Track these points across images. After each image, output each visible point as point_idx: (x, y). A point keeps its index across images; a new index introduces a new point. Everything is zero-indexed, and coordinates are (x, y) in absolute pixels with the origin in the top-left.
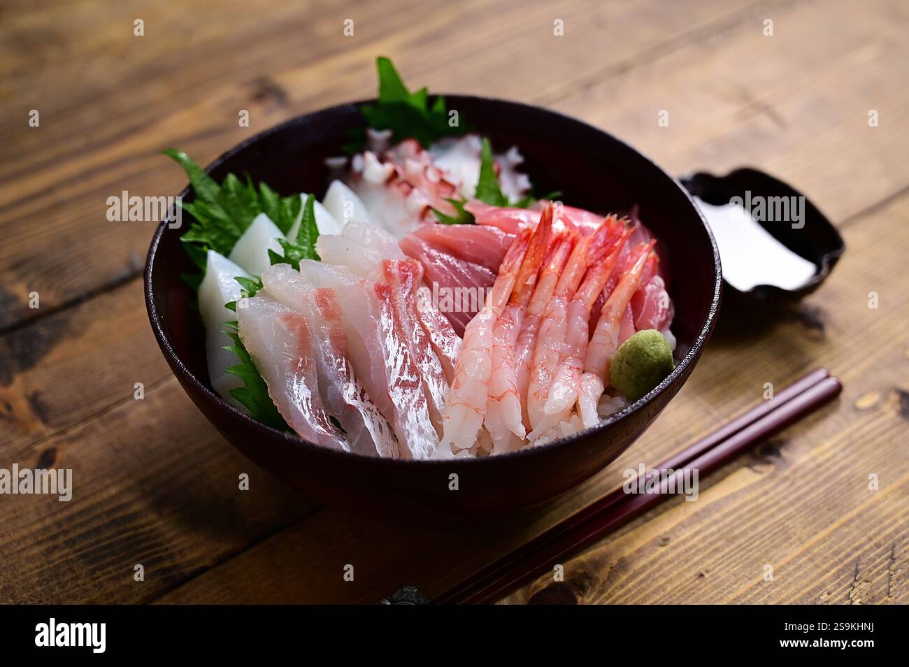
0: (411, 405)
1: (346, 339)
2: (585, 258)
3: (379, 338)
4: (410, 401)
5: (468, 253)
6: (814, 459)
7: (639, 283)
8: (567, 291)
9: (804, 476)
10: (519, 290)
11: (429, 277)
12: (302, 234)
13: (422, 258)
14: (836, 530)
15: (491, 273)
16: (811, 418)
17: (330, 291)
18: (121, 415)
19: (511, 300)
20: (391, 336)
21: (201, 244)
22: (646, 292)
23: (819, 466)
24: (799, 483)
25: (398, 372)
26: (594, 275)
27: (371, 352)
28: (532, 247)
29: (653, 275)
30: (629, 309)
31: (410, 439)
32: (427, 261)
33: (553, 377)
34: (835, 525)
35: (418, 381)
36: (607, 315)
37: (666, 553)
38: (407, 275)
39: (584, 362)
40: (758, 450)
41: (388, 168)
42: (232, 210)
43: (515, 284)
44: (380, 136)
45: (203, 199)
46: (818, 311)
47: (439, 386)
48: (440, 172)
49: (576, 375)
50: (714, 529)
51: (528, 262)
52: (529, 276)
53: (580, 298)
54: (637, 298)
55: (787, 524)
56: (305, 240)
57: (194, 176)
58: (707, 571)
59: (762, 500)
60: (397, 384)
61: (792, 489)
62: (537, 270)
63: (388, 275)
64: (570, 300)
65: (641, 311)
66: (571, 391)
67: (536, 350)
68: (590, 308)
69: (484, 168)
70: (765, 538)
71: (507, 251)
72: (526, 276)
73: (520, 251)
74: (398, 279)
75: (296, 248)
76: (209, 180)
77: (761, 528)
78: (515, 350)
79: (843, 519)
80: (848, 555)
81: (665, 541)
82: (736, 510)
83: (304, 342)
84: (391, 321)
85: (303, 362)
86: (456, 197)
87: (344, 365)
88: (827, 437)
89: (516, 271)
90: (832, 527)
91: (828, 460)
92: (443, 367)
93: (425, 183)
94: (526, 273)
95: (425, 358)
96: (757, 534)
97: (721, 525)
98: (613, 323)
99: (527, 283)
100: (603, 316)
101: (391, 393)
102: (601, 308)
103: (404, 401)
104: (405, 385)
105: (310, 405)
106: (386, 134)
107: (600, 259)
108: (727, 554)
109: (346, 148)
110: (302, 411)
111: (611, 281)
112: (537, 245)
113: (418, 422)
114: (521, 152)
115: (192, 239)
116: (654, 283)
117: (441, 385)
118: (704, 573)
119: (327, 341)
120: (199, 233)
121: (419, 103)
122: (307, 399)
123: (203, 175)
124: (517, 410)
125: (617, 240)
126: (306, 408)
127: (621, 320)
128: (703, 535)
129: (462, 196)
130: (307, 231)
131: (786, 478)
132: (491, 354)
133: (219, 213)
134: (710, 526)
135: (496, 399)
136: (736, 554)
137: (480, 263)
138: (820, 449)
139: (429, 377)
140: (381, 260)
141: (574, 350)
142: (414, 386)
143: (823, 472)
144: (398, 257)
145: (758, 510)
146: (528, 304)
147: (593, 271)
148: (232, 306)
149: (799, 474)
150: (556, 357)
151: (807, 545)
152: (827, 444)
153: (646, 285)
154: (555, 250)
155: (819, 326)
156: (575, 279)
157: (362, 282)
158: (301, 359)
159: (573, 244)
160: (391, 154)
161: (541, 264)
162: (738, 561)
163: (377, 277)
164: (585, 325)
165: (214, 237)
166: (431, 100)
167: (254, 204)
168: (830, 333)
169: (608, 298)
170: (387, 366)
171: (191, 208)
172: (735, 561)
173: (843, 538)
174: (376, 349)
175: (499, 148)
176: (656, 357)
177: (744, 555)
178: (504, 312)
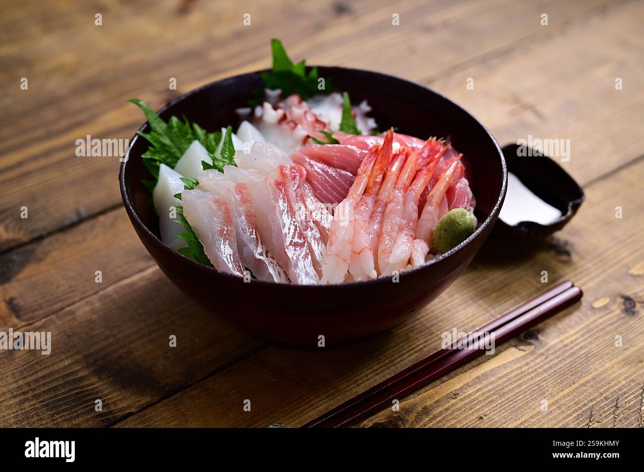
0: (300, 257)
1: (255, 217)
2: (415, 165)
3: (278, 215)
4: (299, 255)
5: (336, 162)
6: (561, 341)
7: (452, 181)
8: (403, 186)
9: (555, 352)
10: (371, 185)
11: (311, 178)
12: (224, 151)
13: (305, 165)
14: (577, 388)
15: (352, 175)
16: (560, 314)
17: (244, 184)
18: (72, 313)
19: (366, 191)
20: (286, 214)
21: (155, 161)
22: (456, 188)
23: (566, 346)
24: (552, 357)
25: (291, 236)
26: (421, 176)
27: (272, 224)
28: (379, 157)
29: (460, 177)
30: (445, 198)
31: (300, 279)
32: (308, 167)
33: (394, 241)
34: (577, 385)
35: (304, 243)
36: (431, 201)
37: (456, 404)
38: (296, 176)
39: (415, 232)
40: (522, 335)
41: (280, 112)
42: (175, 139)
43: (369, 181)
44: (273, 93)
45: (156, 132)
46: (566, 243)
47: (319, 245)
48: (315, 116)
49: (410, 239)
50: (490, 387)
51: (377, 167)
52: (378, 175)
53: (413, 190)
54: (450, 192)
55: (542, 384)
56: (226, 156)
57: (150, 116)
58: (485, 416)
59: (524, 368)
60: (290, 244)
61: (546, 362)
62: (383, 172)
63: (283, 175)
64: (405, 191)
65: (454, 200)
66: (407, 248)
67: (384, 223)
68: (419, 197)
69: (345, 113)
70: (527, 394)
71: (362, 161)
72: (375, 176)
73: (371, 160)
74: (290, 178)
75: (220, 161)
76: (159, 120)
77: (524, 387)
78: (369, 223)
79: (582, 381)
80: (585, 405)
81: (455, 395)
82: (506, 375)
83: (228, 219)
84: (286, 205)
85: (227, 230)
86: (326, 130)
87: (254, 233)
88: (572, 327)
89: (368, 173)
90: (574, 386)
91: (572, 342)
92: (321, 234)
93: (305, 122)
94: (375, 174)
95: (309, 228)
96: (521, 391)
97: (495, 385)
98: (434, 206)
99: (376, 180)
100: (427, 202)
101: (286, 250)
102: (426, 197)
103: (295, 255)
104: (296, 245)
105: (232, 259)
106: (278, 92)
107: (425, 166)
108: (500, 404)
109: (250, 102)
110: (227, 262)
111: (433, 180)
112: (382, 156)
113: (305, 268)
114: (369, 104)
115: (149, 157)
116: (461, 183)
117: (320, 245)
118: (483, 417)
119: (243, 217)
120: (154, 153)
121: (300, 72)
122: (230, 255)
123: (156, 116)
124: (371, 261)
125: (436, 154)
126: (229, 260)
127: (440, 205)
128: (482, 391)
129: (330, 130)
130: (227, 150)
131: (542, 354)
132: (353, 224)
133: (167, 141)
134: (487, 385)
135: (357, 254)
136: (506, 404)
137: (345, 169)
138: (566, 335)
139: (312, 240)
140: (278, 165)
141: (408, 223)
142: (302, 245)
143: (568, 350)
144: (289, 164)
145: (522, 375)
146: (377, 194)
147: (421, 173)
148: (178, 196)
149: (552, 351)
150: (397, 228)
151: (556, 398)
152: (572, 332)
153: (457, 184)
154: (395, 160)
155: (568, 253)
156: (409, 178)
157: (266, 179)
158: (226, 229)
159: (407, 156)
160: (281, 105)
161: (385, 169)
162: (507, 409)
163: (276, 176)
164: (416, 208)
165: (163, 156)
166: (308, 69)
167: (189, 136)
168: (574, 258)
169: (430, 191)
170: (284, 232)
171: (148, 137)
172: (505, 408)
173: (582, 393)
174: (276, 222)
175: (355, 101)
176: (464, 226)
177: (511, 405)
178: (361, 199)
